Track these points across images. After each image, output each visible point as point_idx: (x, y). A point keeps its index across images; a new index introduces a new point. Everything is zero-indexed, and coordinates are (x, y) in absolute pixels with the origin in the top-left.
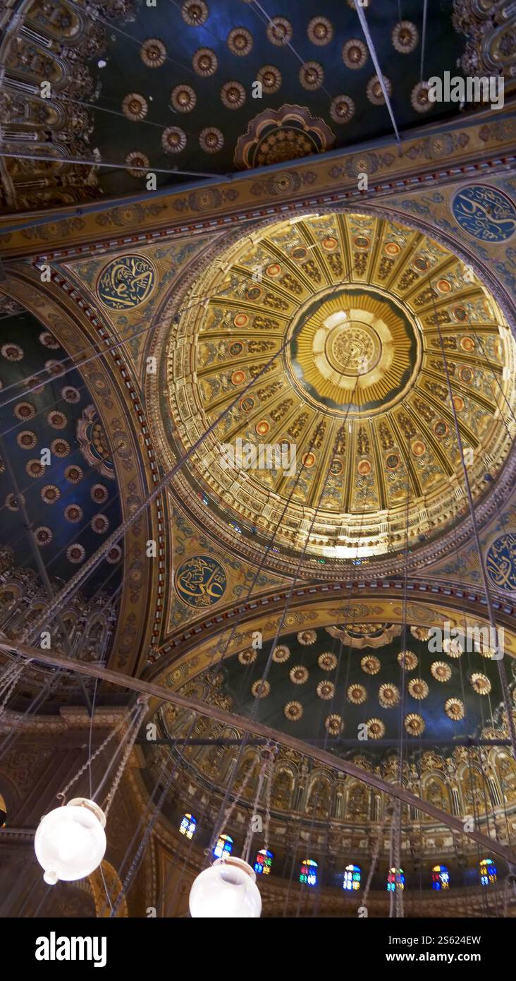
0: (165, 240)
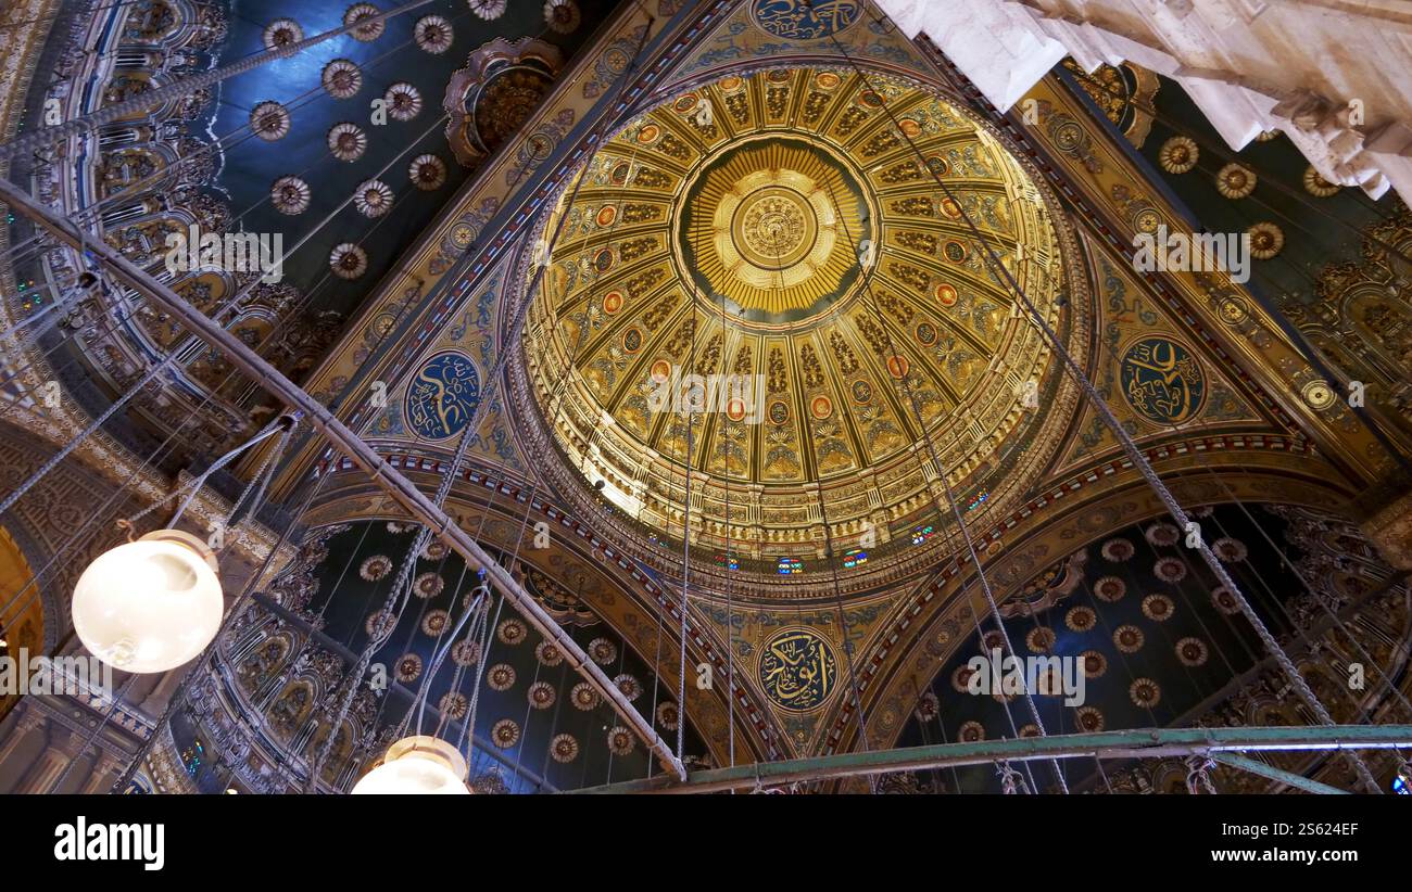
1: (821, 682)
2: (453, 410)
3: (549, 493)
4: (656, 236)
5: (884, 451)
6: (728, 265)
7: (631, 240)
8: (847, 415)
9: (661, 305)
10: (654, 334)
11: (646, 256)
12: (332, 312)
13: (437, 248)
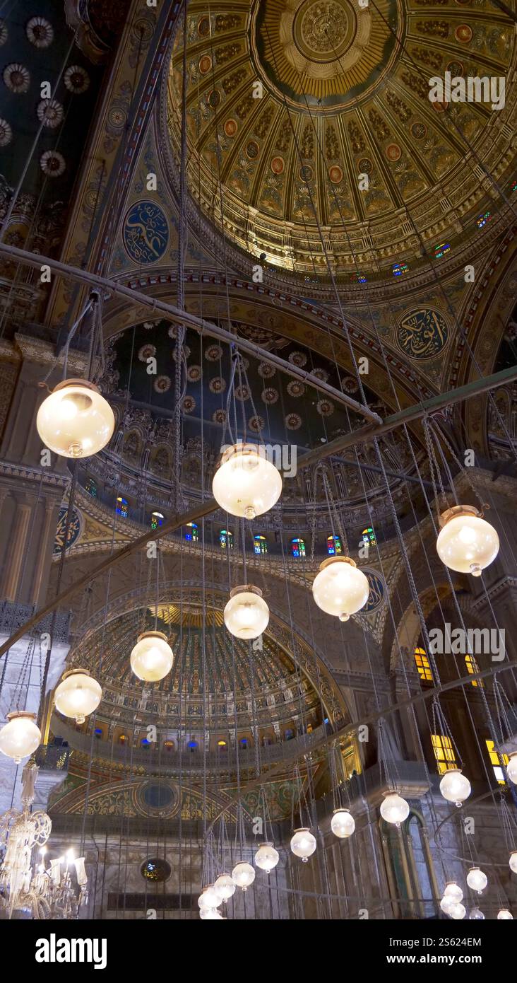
0: (374, 339)
1: (439, 337)
2: (155, 240)
3: (233, 272)
4: (244, 66)
5: (445, 169)
6: (300, 69)
7: (227, 76)
8: (412, 152)
9: (263, 117)
10: (265, 140)
11: (242, 84)
12: (57, 202)
13: (104, 134)
